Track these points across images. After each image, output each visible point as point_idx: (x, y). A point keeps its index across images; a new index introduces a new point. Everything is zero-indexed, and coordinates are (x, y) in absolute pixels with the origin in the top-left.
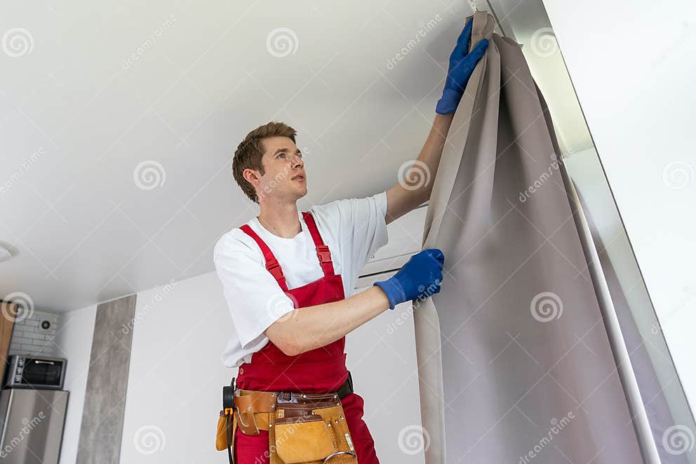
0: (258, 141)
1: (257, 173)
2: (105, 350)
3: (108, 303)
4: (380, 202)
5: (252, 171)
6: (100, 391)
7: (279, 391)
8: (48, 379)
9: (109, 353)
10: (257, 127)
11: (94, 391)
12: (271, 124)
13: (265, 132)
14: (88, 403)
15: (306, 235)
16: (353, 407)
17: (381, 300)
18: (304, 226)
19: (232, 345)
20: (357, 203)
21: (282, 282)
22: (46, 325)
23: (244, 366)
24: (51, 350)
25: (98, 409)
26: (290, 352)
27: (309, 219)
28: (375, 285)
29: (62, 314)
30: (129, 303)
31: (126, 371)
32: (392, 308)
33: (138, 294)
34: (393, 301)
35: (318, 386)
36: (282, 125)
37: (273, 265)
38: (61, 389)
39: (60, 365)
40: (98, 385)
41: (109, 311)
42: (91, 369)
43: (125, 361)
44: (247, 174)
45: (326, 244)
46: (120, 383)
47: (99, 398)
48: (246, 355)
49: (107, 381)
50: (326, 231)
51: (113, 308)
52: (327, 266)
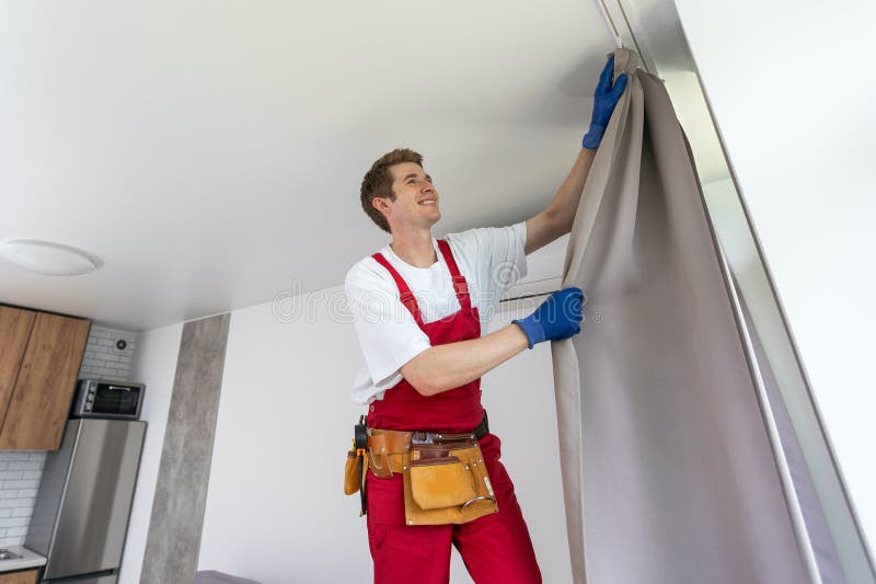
0: (385, 169)
1: (388, 201)
2: (191, 374)
3: (196, 322)
4: (520, 232)
5: (382, 200)
6: (185, 422)
7: (413, 431)
8: (122, 407)
9: (196, 378)
10: (383, 155)
11: (177, 422)
12: (396, 151)
13: (391, 160)
14: (169, 436)
15: (442, 265)
16: (491, 447)
17: (521, 339)
18: (440, 255)
19: (362, 380)
20: (494, 231)
21: (417, 315)
22: (121, 345)
23: (376, 403)
24: (126, 374)
25: (182, 444)
26: (426, 392)
27: (444, 247)
28: (514, 322)
29: (140, 333)
30: (221, 322)
31: (216, 401)
32: (530, 347)
33: (232, 312)
34: (533, 341)
35: (454, 426)
36: (407, 151)
37: (408, 298)
38: (136, 420)
39: (137, 391)
40: (181, 416)
41: (198, 332)
42: (174, 397)
43: (215, 388)
44: (377, 203)
45: (462, 274)
46: (208, 413)
47: (183, 430)
48: (378, 392)
49: (192, 410)
50: (463, 260)
51: (202, 329)
52: (464, 299)
